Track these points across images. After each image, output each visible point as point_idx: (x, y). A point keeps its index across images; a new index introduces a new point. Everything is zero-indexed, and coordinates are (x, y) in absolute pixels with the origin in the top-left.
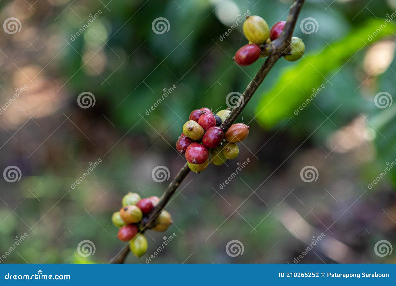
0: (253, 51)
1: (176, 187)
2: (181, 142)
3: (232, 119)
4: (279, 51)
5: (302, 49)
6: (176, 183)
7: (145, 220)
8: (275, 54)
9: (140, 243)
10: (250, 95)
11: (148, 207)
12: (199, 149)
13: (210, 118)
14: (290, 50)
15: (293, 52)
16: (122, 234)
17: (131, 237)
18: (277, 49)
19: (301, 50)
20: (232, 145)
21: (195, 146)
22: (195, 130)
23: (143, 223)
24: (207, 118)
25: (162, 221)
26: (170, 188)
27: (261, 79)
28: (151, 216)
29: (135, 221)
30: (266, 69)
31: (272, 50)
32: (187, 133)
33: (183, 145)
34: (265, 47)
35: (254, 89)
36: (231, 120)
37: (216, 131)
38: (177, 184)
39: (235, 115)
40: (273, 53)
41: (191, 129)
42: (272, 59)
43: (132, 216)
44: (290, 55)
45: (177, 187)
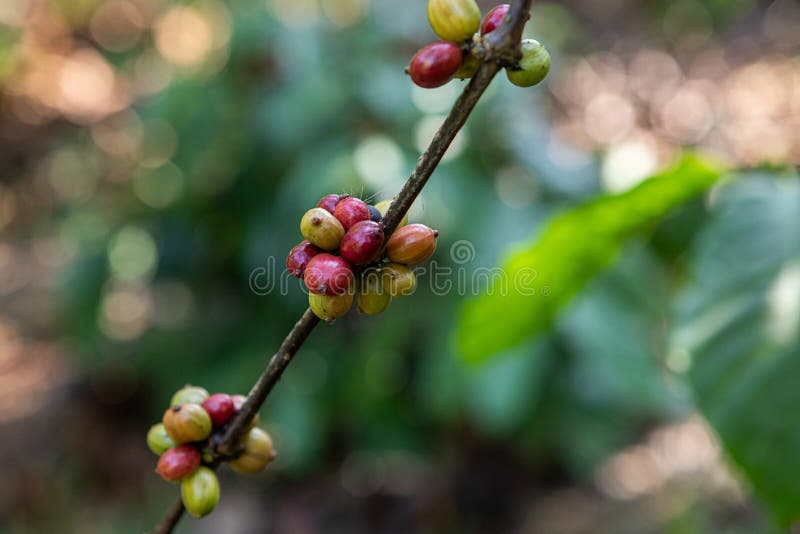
0: (446, 57)
1: (283, 364)
2: (295, 255)
3: (402, 205)
4: (498, 55)
5: (545, 60)
6: (284, 354)
7: (217, 439)
8: (488, 62)
9: (204, 486)
10: (439, 151)
11: (224, 409)
12: (333, 264)
13: (357, 207)
14: (519, 57)
15: (526, 64)
16: (168, 464)
17: (186, 473)
18: (493, 49)
19: (542, 64)
20: (401, 267)
21: (324, 260)
22: (324, 226)
23: (211, 444)
24: (351, 206)
25: (253, 449)
26: (273, 367)
27: (460, 118)
28: (231, 430)
29: (197, 437)
30: (474, 95)
31: (485, 54)
32: (310, 230)
33: (301, 260)
34: (471, 48)
35: (447, 137)
36: (399, 208)
37: (368, 229)
38: (286, 358)
39: (408, 195)
40: (486, 59)
41: (317, 223)
42: (485, 71)
43: (190, 423)
44: (520, 69)
45: (287, 362)
